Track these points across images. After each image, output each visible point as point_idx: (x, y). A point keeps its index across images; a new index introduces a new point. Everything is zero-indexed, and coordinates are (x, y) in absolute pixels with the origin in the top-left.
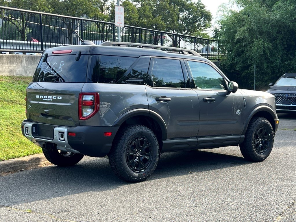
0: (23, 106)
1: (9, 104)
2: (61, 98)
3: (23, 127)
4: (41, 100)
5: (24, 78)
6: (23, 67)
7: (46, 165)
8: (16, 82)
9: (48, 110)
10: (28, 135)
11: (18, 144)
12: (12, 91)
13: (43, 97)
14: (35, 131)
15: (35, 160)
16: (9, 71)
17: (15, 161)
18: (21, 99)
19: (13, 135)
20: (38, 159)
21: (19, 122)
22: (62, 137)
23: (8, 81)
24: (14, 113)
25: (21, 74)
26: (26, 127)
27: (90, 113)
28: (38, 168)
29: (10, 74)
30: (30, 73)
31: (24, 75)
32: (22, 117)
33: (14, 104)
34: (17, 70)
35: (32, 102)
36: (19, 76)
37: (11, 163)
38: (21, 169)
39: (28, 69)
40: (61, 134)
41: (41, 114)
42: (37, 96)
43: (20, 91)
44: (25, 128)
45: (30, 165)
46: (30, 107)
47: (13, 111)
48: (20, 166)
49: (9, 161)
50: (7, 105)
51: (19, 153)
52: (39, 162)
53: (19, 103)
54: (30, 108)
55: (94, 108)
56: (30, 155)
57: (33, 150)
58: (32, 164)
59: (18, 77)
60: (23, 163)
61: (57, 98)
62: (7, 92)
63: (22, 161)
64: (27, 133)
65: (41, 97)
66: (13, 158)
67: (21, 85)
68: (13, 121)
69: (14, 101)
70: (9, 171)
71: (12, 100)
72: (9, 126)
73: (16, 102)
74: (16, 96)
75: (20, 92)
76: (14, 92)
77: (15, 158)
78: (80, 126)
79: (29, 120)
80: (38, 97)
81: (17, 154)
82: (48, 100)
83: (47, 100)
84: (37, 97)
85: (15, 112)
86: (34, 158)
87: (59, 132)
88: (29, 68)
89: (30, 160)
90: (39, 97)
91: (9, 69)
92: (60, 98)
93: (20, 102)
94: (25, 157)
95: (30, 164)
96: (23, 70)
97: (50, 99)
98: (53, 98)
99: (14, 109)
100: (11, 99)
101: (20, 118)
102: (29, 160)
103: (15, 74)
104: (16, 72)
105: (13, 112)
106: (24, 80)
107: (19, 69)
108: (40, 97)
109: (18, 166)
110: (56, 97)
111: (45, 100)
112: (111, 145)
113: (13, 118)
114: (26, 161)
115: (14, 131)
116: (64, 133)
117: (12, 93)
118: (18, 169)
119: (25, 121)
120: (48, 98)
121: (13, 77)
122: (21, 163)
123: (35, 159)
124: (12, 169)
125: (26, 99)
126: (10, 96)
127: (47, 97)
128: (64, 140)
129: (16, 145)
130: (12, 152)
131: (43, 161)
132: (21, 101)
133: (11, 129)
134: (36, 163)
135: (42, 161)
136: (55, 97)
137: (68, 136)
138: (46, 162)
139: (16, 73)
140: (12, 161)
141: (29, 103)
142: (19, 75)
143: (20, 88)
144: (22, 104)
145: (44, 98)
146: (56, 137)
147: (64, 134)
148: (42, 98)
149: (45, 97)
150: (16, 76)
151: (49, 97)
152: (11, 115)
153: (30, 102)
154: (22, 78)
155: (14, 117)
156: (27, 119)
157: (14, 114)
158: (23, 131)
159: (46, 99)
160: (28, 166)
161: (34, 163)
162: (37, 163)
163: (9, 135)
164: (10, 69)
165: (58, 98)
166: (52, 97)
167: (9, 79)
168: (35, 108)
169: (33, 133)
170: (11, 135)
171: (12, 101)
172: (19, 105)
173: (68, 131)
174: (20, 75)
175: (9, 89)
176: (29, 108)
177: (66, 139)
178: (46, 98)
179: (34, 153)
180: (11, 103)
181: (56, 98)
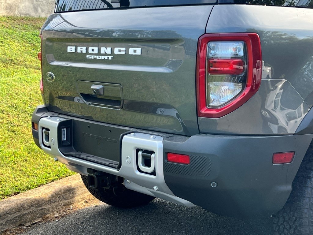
0: (32, 70)
1: (7, 68)
2: (139, 51)
3: (35, 125)
4: (81, 58)
5: (34, 20)
7: (86, 202)
8: (20, 26)
9: (101, 86)
10: (49, 147)
11: (25, 153)
12: (11, 43)
13: (87, 50)
14: (65, 139)
15: (64, 193)
16: (7, 7)
17: (18, 202)
18: (28, 57)
19: (14, 132)
20: (70, 191)
21: (26, 103)
22: (147, 163)
23: (5, 24)
24: (17, 84)
25: (27, 12)
26: (43, 128)
27: (231, 96)
28: (71, 214)
29: (9, 13)
31: (33, 14)
32: (32, 93)
33: (17, 67)
34: (21, 6)
35: (56, 63)
36: (23, 16)
37: (9, 208)
38: (34, 219)
39: (39, 5)
40: (143, 156)
41: (81, 94)
42: (69, 48)
43: (26, 42)
44: (40, 130)
45: (53, 208)
46: (51, 75)
47: (14, 80)
48: (29, 213)
49: (4, 202)
50: (4, 69)
51: (28, 179)
52: (74, 197)
53: (25, 65)
54: (53, 78)
55: (244, 81)
56: (53, 181)
57: (57, 169)
58: (56, 204)
59: (22, 19)
60: (38, 203)
61: (127, 51)
62: (3, 44)
63: (36, 200)
64: (45, 141)
65: (82, 49)
66: (16, 194)
67: (29, 32)
68: (15, 102)
69: (16, 61)
70: (6, 231)
71: (13, 58)
72: (5, 113)
73: (19, 62)
74: (19, 52)
75: (26, 44)
76: (17, 44)
77: (18, 193)
78: (200, 133)
79: (50, 109)
80: (71, 49)
81: (24, 181)
82: (102, 57)
83: (97, 57)
84: (69, 51)
85: (17, 82)
86: (60, 191)
87: (138, 150)
88: (42, 3)
89: (53, 196)
90: (74, 51)
91: (6, 3)
92: (136, 51)
93: (27, 63)
94: (42, 187)
95: (54, 205)
96: (31, 6)
97: (105, 54)
98: (116, 51)
99: (17, 77)
100: (10, 57)
101: (28, 94)
102: (50, 195)
103: (17, 13)
104: (20, 9)
105: (14, 83)
106: (33, 23)
107: (23, 5)
108: (79, 51)
109: (25, 214)
110: (124, 49)
111: (92, 57)
112: (289, 188)
113: (14, 94)
114: (43, 200)
115: (16, 123)
116: (152, 152)
117: (13, 46)
118: (26, 222)
119: (40, 110)
120: (99, 53)
121: (14, 19)
122: (32, 206)
123: (62, 192)
124: (13, 223)
125: (41, 56)
126: (8, 52)
127: (96, 49)
128: (154, 173)
129: (20, 157)
130: (12, 176)
131: (81, 194)
132: (29, 60)
133: (11, 119)
134: (66, 201)
135: (79, 195)
136: (120, 51)
137: (164, 162)
138: (86, 195)
139: (18, 11)
140: (10, 204)
141: (48, 64)
142: (24, 14)
143: (26, 38)
144: (31, 67)
145: (90, 51)
146: (130, 163)
147: (153, 155)
148: (84, 51)
149: (93, 50)
150: (19, 16)
151: (103, 50)
152: (11, 89)
153: (52, 64)
154: (29, 20)
155: (17, 94)
156: (46, 104)
157: (16, 87)
158: (35, 135)
159: (95, 54)
160: (48, 210)
161: (62, 202)
162: (69, 201)
163: (6, 132)
164: (8, 4)
165: (131, 51)
166: (112, 51)
167: (8, 21)
168: (64, 76)
169: (61, 143)
170: (10, 133)
171: (12, 60)
172: (26, 69)
173: (164, 149)
174: (26, 15)
175: (7, 39)
176: (50, 78)
177: (160, 171)
178: (96, 51)
179: (61, 175)
180: (10, 65)
181: (123, 53)
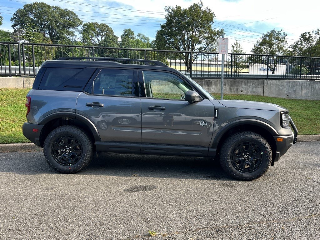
6: (171, 88)
30: (175, 91)
31: (171, 92)
